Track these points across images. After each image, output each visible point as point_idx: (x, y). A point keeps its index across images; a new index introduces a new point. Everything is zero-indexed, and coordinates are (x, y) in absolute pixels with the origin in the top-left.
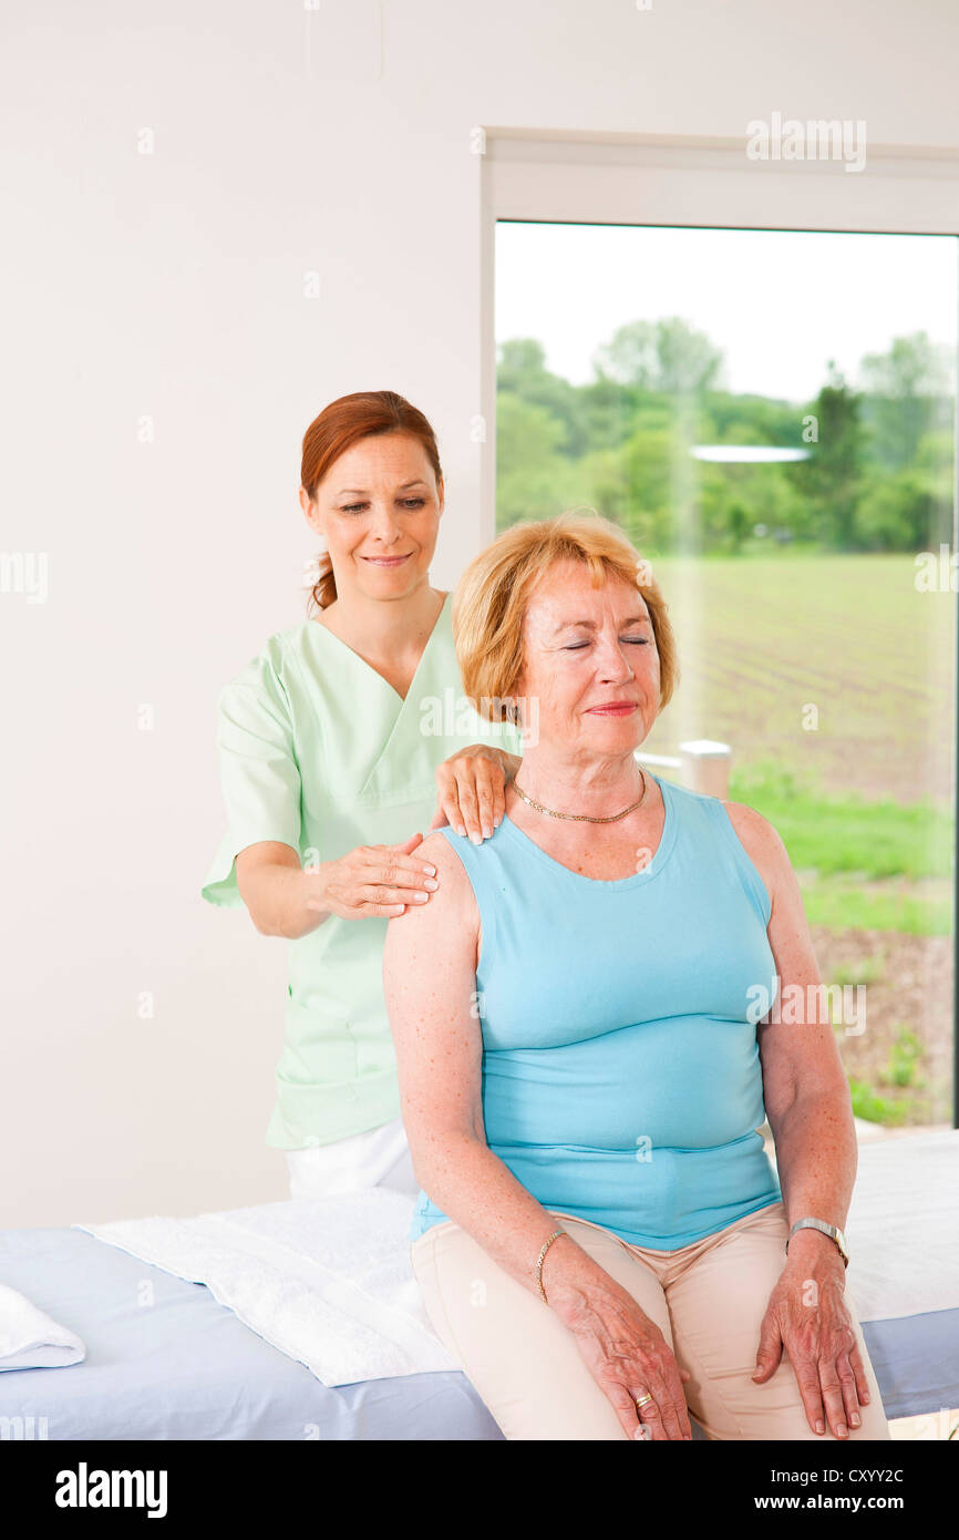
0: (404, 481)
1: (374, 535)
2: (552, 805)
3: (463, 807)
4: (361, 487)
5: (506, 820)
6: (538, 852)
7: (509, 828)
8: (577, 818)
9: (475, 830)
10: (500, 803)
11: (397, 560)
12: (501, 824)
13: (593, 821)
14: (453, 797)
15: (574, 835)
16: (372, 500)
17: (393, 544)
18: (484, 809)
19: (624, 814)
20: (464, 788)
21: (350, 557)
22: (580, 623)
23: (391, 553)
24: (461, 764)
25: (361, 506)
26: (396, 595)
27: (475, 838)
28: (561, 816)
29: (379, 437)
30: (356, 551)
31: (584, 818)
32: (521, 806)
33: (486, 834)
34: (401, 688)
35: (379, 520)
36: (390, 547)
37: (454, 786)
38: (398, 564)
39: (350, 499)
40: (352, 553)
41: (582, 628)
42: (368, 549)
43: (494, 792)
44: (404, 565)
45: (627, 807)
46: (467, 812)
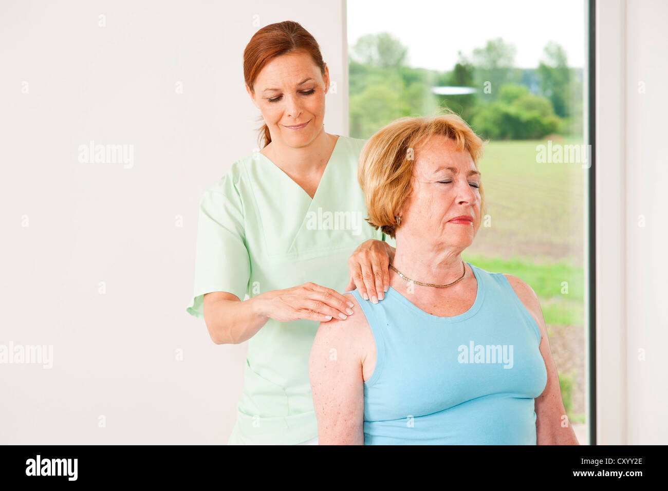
0: (299, 81)
1: (287, 113)
2: (415, 277)
3: (366, 281)
4: (276, 87)
5: (391, 288)
6: (406, 302)
7: (392, 292)
8: (429, 285)
9: (374, 295)
10: (386, 277)
11: (303, 125)
12: (388, 290)
13: (438, 287)
14: (359, 275)
15: (428, 295)
16: (283, 93)
17: (298, 117)
18: (378, 282)
19: (455, 283)
20: (365, 270)
21: (276, 126)
22: (449, 168)
23: (298, 122)
24: (362, 255)
25: (279, 98)
26: (304, 144)
27: (374, 300)
28: (420, 284)
29: (283, 56)
30: (279, 123)
31: (433, 285)
32: (397, 278)
33: (380, 298)
34: (311, 191)
35: (288, 103)
36: (297, 119)
37: (359, 270)
38: (304, 127)
39: (271, 94)
40: (277, 123)
41: (450, 172)
42: (285, 121)
43: (383, 272)
44: (305, 128)
45: (457, 279)
46: (369, 285)
